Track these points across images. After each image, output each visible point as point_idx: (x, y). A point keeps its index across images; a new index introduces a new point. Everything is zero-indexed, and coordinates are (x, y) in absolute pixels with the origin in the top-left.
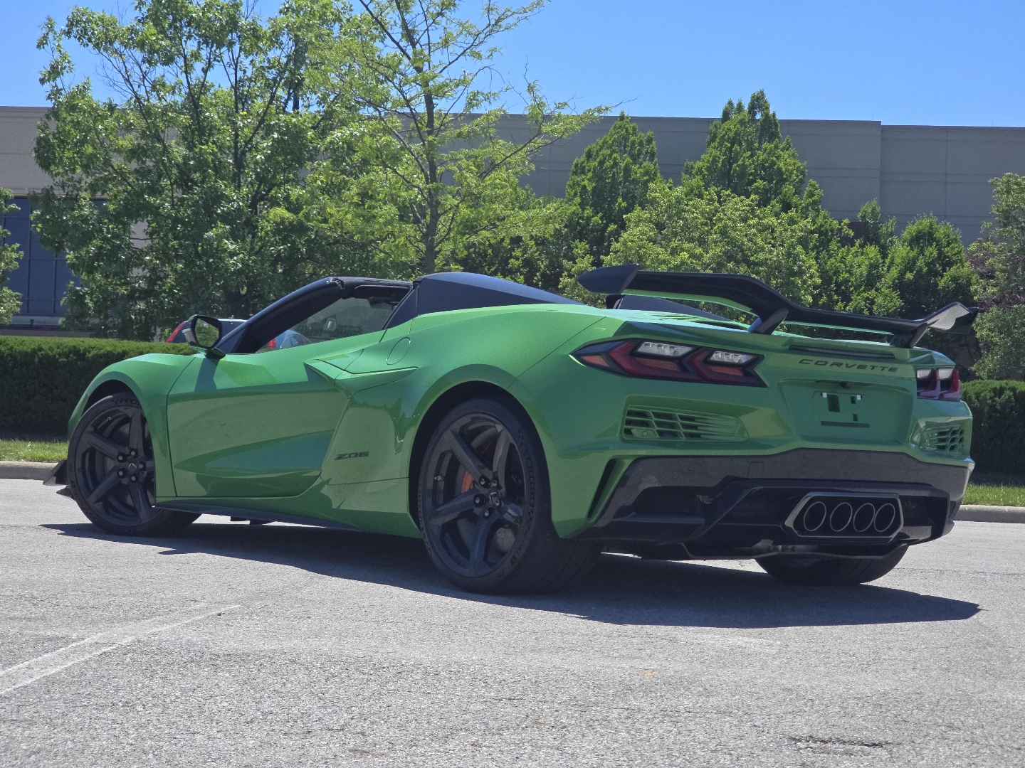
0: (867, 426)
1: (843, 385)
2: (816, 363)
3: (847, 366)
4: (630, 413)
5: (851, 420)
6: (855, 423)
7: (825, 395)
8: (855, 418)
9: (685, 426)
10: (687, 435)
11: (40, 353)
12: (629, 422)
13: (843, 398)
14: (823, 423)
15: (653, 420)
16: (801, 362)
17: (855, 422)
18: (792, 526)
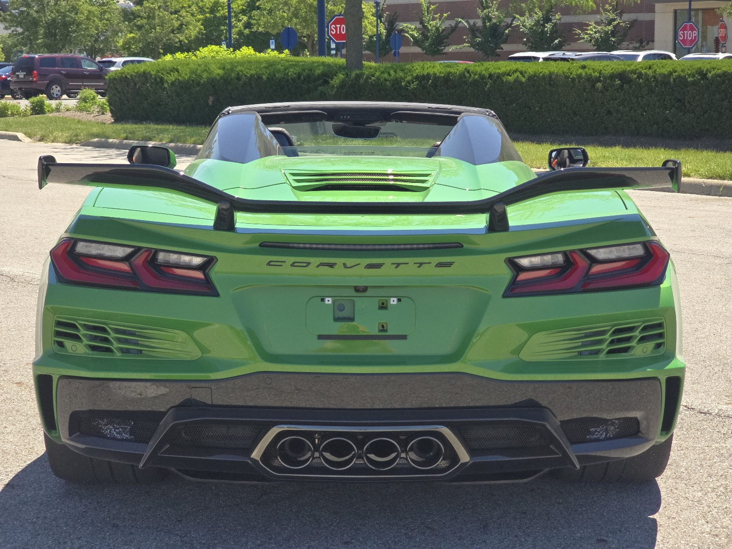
0: (402, 337)
2: (293, 265)
4: (59, 324)
5: (375, 332)
6: (381, 334)
7: (329, 301)
8: (383, 328)
9: (119, 340)
10: (122, 351)
11: (674, 74)
12: (58, 334)
14: (324, 337)
15: (82, 332)
16: (269, 264)
18: (258, 459)
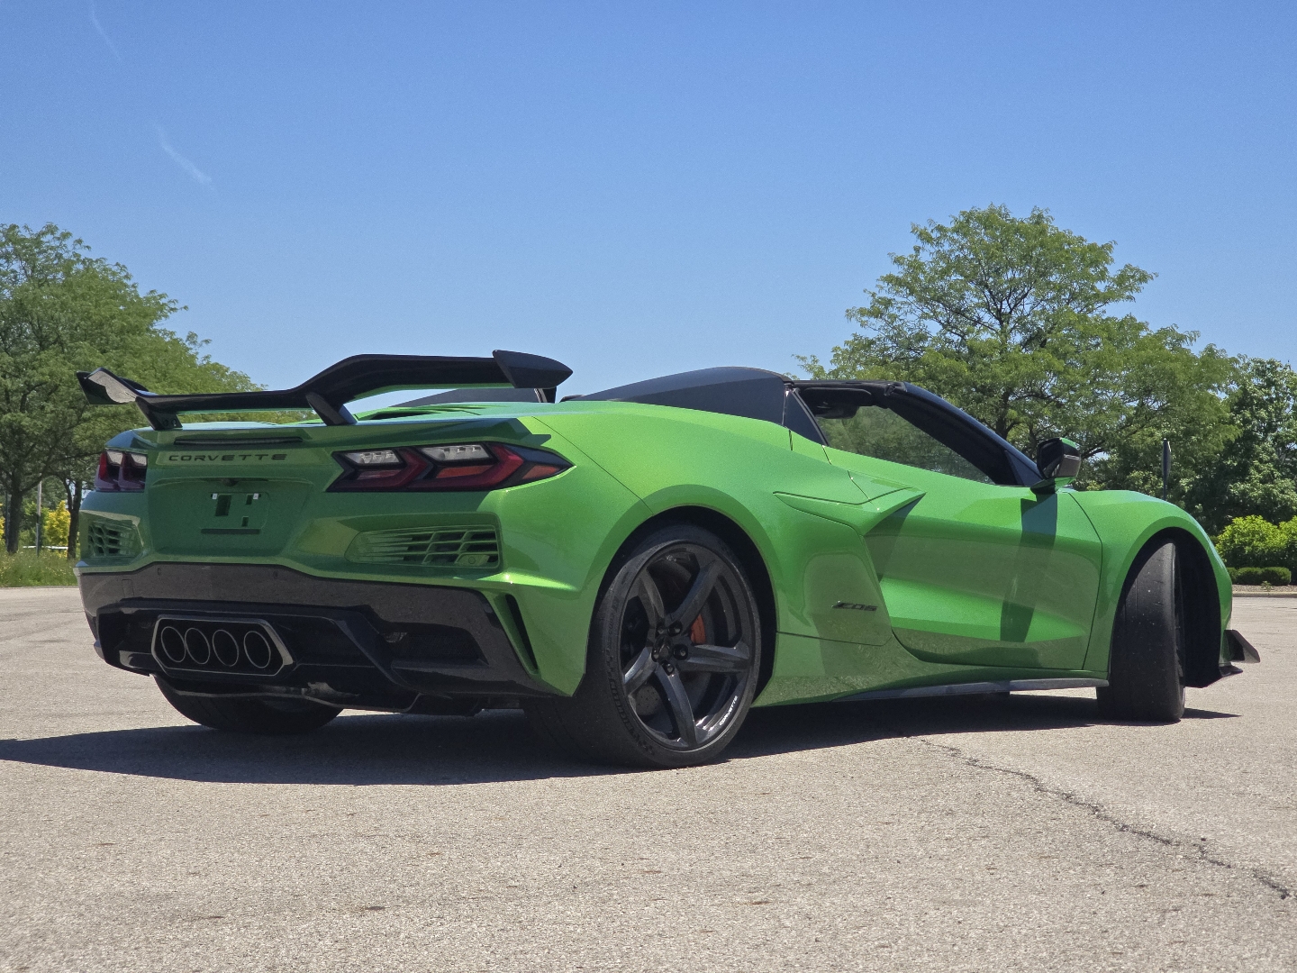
0: (257, 532)
1: (233, 482)
2: (182, 459)
3: (210, 457)
5: (239, 526)
6: (246, 530)
7: (215, 497)
8: (245, 522)
13: (237, 500)
14: (205, 531)
16: (170, 459)
17: (244, 528)
